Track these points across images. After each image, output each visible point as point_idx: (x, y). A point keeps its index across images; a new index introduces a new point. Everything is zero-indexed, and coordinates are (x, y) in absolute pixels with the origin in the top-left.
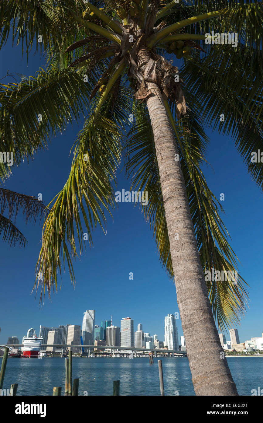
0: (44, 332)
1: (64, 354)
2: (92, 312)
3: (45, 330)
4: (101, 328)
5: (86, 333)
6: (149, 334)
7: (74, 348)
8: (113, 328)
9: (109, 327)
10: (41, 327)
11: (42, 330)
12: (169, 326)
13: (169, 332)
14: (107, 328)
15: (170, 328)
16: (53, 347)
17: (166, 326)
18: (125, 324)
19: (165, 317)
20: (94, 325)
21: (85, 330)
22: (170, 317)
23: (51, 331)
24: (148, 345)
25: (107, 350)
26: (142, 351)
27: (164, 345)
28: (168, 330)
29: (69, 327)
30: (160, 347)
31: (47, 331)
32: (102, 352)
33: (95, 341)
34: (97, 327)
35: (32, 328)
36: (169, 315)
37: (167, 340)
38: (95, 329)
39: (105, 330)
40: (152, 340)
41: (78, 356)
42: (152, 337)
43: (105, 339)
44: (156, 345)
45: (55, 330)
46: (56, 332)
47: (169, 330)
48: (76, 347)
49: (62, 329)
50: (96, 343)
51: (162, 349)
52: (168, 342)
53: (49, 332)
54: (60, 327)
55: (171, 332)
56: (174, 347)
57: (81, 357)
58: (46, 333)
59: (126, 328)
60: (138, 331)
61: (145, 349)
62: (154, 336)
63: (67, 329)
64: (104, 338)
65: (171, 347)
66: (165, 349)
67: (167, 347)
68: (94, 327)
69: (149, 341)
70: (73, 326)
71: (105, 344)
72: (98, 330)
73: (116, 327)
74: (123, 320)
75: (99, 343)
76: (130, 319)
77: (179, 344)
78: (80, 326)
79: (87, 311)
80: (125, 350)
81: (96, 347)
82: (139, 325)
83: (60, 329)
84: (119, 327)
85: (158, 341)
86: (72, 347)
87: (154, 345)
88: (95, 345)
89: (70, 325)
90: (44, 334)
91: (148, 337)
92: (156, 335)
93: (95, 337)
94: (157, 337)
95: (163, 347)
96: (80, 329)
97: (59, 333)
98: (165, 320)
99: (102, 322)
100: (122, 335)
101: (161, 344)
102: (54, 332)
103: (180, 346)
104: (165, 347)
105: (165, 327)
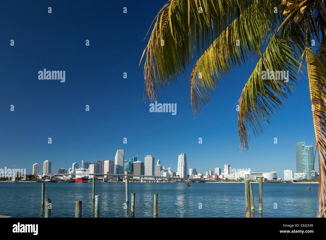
0: (85, 165)
1: (105, 180)
2: (122, 151)
3: (86, 164)
4: (129, 163)
5: (118, 166)
6: (165, 167)
7: (109, 176)
8: (139, 163)
9: (135, 162)
10: (83, 162)
11: (84, 164)
12: (181, 162)
13: (181, 166)
14: (134, 162)
15: (182, 163)
16: (93, 176)
17: (179, 161)
18: (148, 160)
19: (179, 155)
20: (124, 160)
21: (117, 164)
22: (182, 155)
23: (91, 164)
24: (165, 175)
25: (134, 178)
26: (160, 178)
27: (177, 175)
28: (180, 164)
29: (105, 161)
30: (174, 176)
31: (88, 165)
32: (131, 179)
33: (125, 171)
34: (126, 162)
35: (76, 163)
36: (182, 154)
37: (179, 171)
38: (125, 163)
39: (132, 164)
40: (167, 171)
41: (113, 181)
42: (167, 169)
43: (133, 170)
44: (171, 175)
45: (94, 164)
46: (95, 165)
47: (182, 164)
48: (111, 175)
49: (100, 163)
50: (126, 173)
51: (175, 177)
52: (180, 173)
53: (90, 165)
54: (98, 162)
55: (182, 166)
56: (184, 176)
57: (118, 182)
58: (88, 166)
59: (148, 162)
60: (158, 165)
61: (163, 177)
62: (169, 168)
63: (104, 163)
64: (131, 170)
65: (182, 176)
66: (178, 177)
67: (179, 176)
68: (124, 162)
69: (166, 172)
70: (108, 161)
71: (133, 174)
72: (127, 164)
73: (141, 162)
74: (146, 157)
75: (128, 173)
76: (152, 156)
77: (188, 174)
78: (113, 161)
79: (118, 150)
80: (149, 178)
81: (126, 175)
82: (158, 160)
83: (98, 163)
84: (143, 162)
85: (172, 172)
86: (108, 176)
87: (170, 175)
88: (125, 174)
89: (105, 160)
90: (85, 166)
91: (164, 169)
92: (170, 168)
93: (125, 169)
94: (171, 169)
95: (176, 176)
96: (113, 163)
97: (97, 166)
98: (179, 158)
99: (130, 158)
100: (145, 168)
101: (174, 174)
102: (93, 165)
103: (188, 176)
104: (178, 176)
105: (178, 163)
